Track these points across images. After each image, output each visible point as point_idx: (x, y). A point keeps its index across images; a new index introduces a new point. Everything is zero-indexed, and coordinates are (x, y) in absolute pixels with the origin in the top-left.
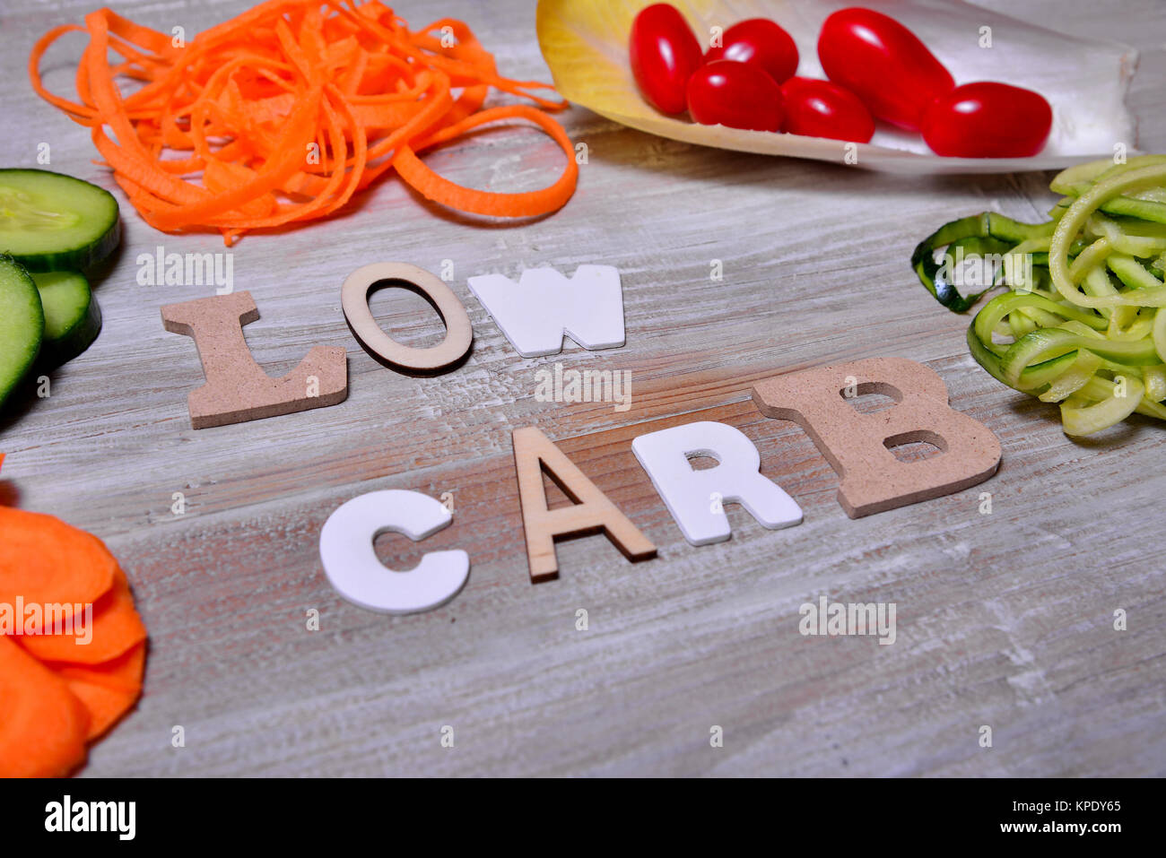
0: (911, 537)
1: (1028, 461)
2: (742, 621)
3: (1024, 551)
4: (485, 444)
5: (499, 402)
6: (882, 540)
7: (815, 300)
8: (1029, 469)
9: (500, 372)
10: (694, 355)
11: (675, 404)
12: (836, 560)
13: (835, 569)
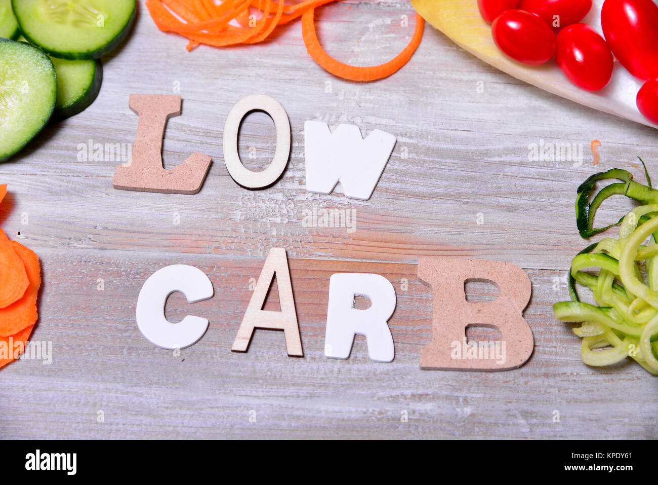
0: (444, 393)
1: (547, 364)
2: (323, 414)
3: (500, 425)
4: (256, 248)
5: (278, 220)
6: (427, 389)
7: (501, 199)
8: (543, 370)
9: (290, 198)
10: (404, 220)
11: (373, 253)
12: (394, 393)
13: (390, 399)
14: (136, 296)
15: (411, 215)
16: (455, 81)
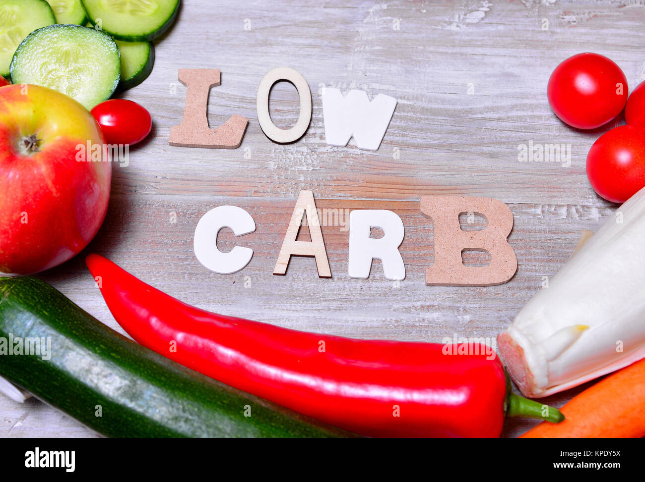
0: (447, 304)
1: (529, 279)
2: (350, 323)
3: (494, 329)
4: (288, 191)
5: (305, 168)
6: (433, 301)
7: (484, 148)
8: (526, 284)
9: (313, 151)
10: (407, 166)
11: (384, 193)
12: (407, 305)
13: (404, 310)
15: (412, 162)
16: (442, 53)
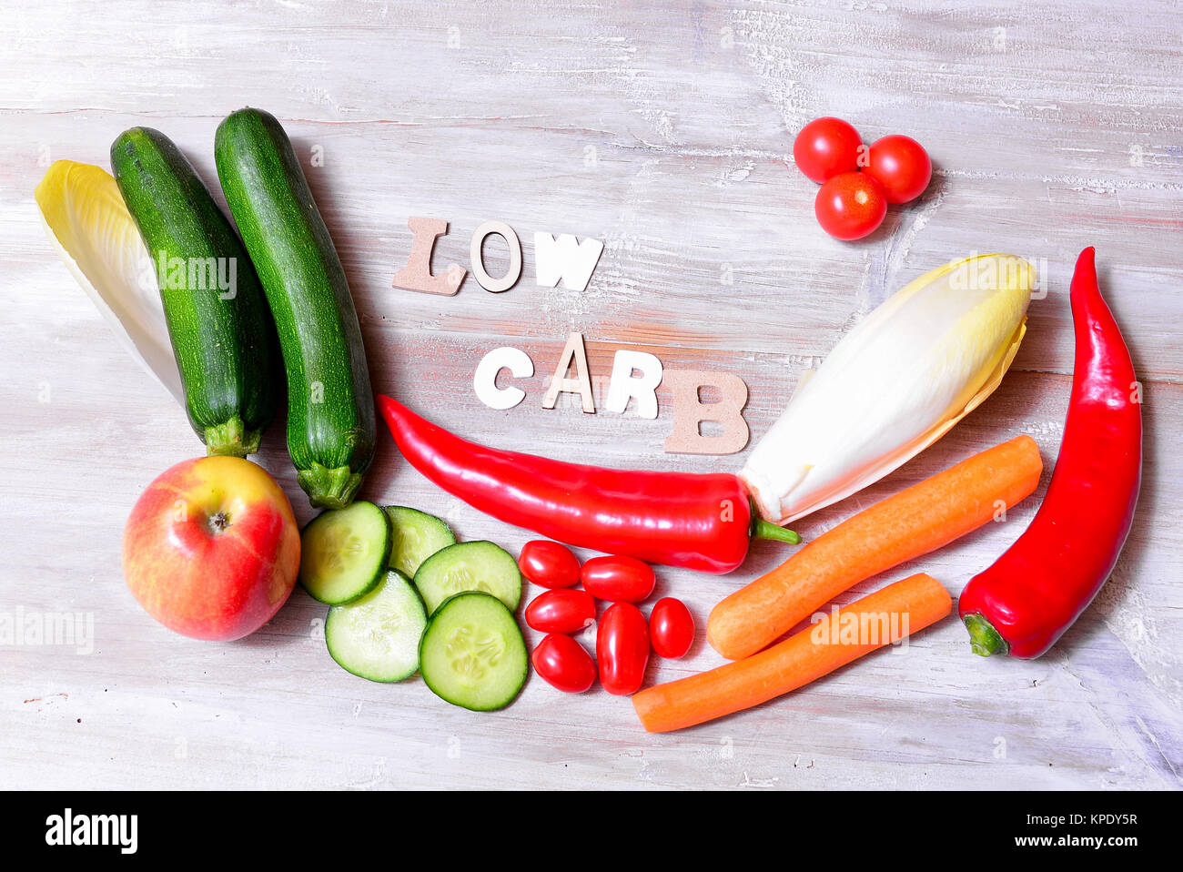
4: (559, 332)
5: (576, 312)
7: (741, 300)
10: (669, 314)
14: (475, 366)
15: (673, 310)
16: (706, 208)
